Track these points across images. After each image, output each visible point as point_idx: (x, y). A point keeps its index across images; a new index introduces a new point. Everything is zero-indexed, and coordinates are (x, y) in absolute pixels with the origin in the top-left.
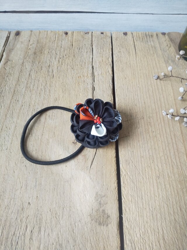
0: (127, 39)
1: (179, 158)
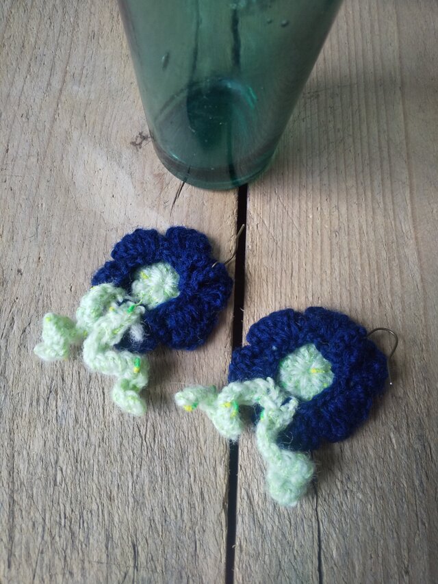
1: (392, 193)
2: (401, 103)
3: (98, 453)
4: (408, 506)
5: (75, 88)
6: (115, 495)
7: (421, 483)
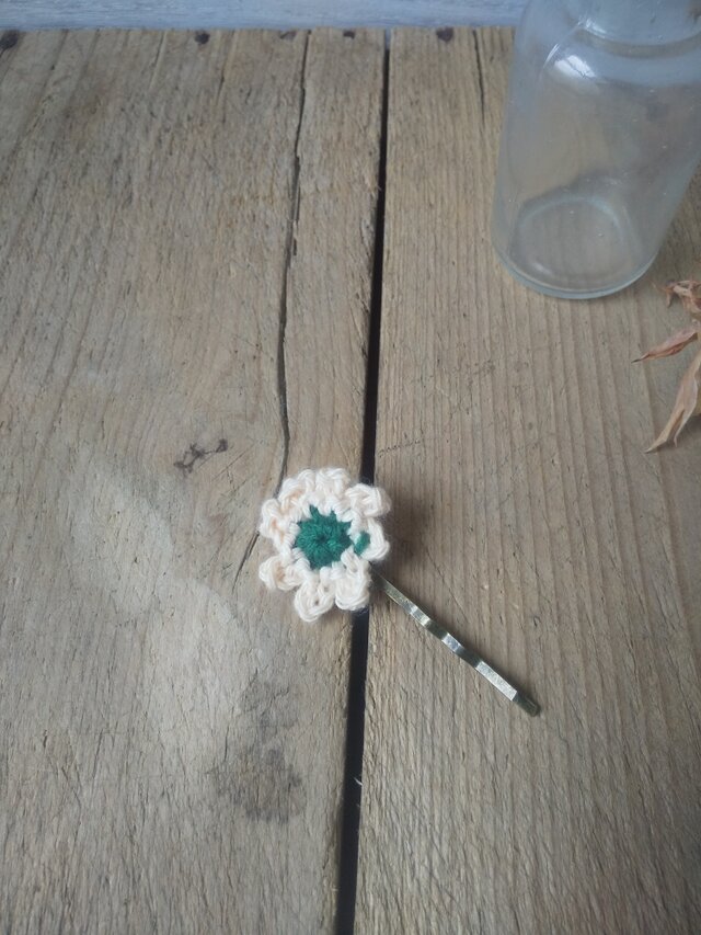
0: (448, 55)
1: (637, 536)
5: (92, 375)
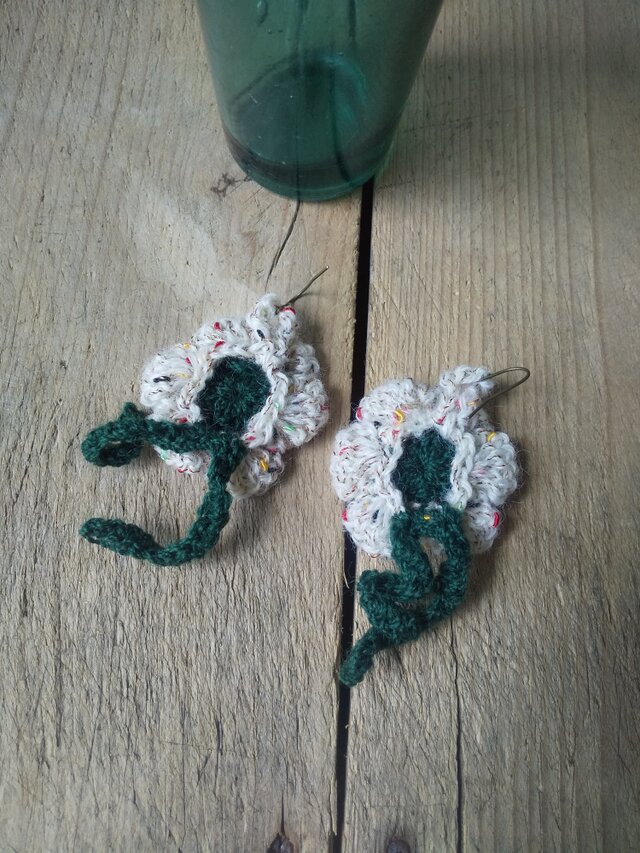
1: (570, 261)
2: (586, 135)
3: (171, 603)
4: (577, 679)
5: (135, 111)
6: (193, 659)
7: (596, 649)
